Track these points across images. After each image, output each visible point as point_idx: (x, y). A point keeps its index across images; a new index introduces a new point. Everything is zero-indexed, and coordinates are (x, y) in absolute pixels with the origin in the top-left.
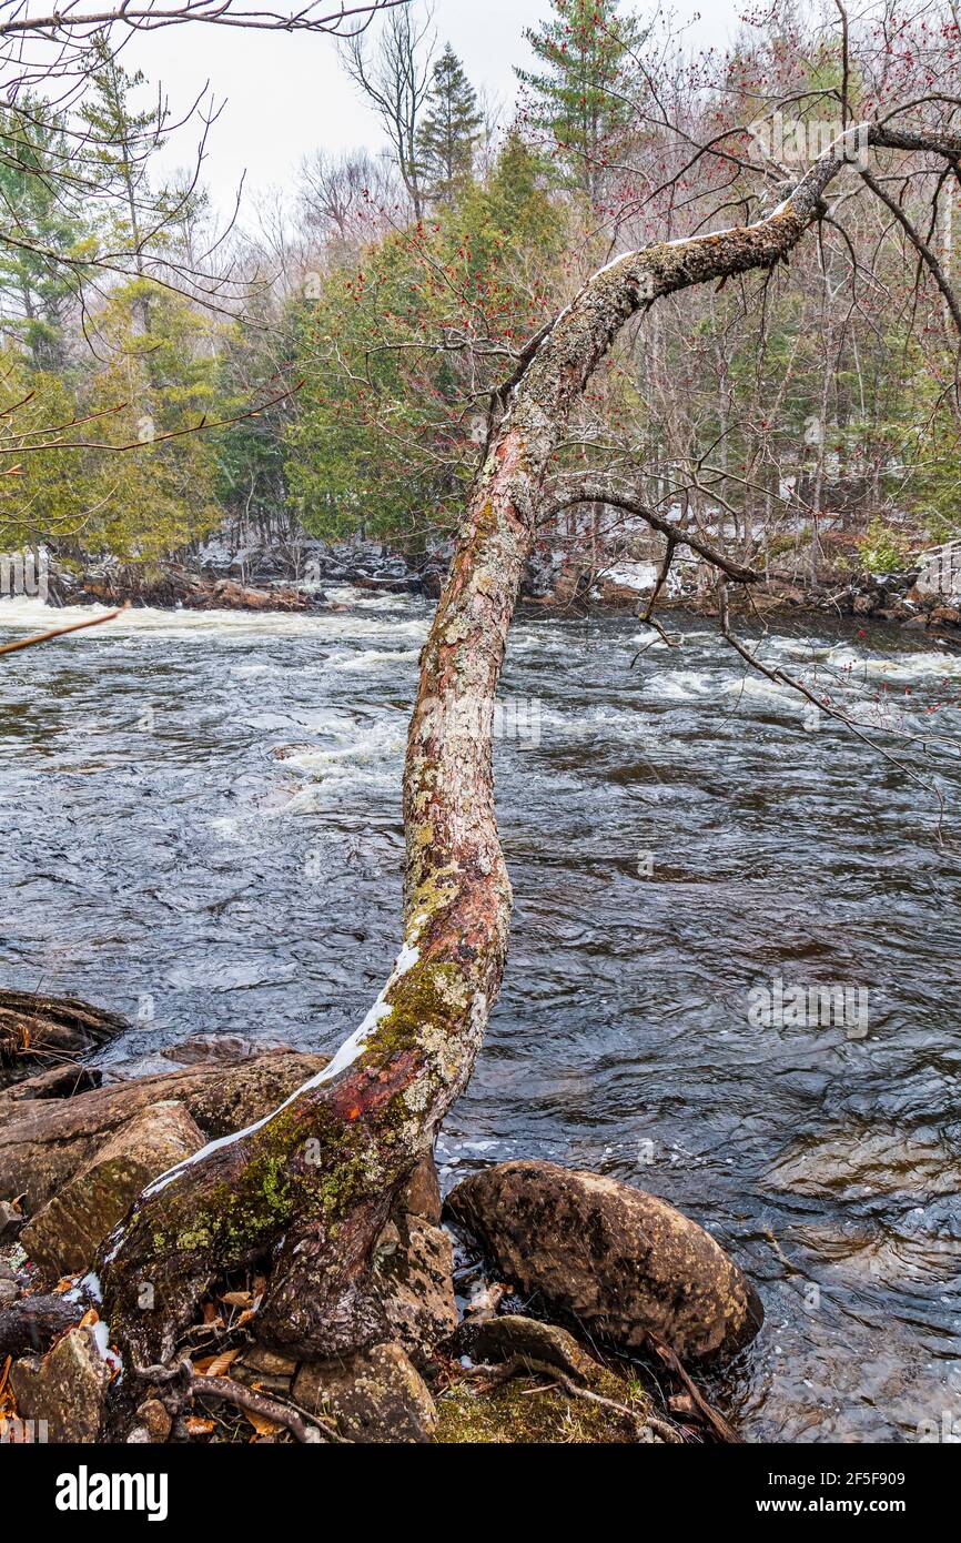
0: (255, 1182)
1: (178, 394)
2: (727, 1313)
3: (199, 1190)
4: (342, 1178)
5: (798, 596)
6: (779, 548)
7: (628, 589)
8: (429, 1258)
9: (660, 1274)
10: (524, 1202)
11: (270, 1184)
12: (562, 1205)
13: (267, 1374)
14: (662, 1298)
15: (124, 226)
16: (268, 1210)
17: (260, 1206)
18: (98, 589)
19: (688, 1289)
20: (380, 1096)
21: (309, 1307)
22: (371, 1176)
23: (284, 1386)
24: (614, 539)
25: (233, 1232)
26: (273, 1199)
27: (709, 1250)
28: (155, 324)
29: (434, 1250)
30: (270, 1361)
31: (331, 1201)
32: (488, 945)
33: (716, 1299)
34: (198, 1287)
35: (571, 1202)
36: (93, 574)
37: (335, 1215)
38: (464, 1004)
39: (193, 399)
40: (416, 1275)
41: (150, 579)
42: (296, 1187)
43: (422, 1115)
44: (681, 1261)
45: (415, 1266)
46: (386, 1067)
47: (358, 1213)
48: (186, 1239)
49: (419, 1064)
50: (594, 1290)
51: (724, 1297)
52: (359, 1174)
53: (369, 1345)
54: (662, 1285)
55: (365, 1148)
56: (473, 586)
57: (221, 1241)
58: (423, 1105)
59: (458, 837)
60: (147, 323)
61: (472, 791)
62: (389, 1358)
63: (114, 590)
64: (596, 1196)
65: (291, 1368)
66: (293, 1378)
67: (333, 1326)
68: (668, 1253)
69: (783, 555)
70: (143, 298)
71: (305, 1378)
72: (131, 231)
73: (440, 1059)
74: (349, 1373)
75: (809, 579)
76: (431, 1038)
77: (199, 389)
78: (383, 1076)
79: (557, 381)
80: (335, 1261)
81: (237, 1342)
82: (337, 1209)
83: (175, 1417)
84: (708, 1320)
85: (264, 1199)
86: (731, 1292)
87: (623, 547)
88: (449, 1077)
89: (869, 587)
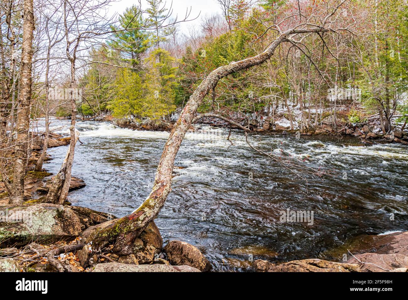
0: (115, 228)
1: (166, 77)
2: (201, 265)
3: (107, 229)
4: (127, 228)
5: (330, 129)
6: (325, 116)
7: (282, 127)
8: (150, 250)
9: (189, 257)
10: (173, 246)
11: (117, 228)
12: (178, 247)
13: (114, 258)
14: (189, 261)
15: (155, 37)
16: (116, 232)
17: (115, 231)
18: (145, 127)
19: (194, 260)
20: (135, 217)
21: (120, 247)
22: (132, 228)
23: (117, 259)
24: (280, 113)
25: (111, 235)
26: (117, 230)
27: (199, 254)
28: (162, 60)
29: (151, 249)
30: (115, 255)
31: (125, 231)
32: (160, 196)
33: (199, 262)
34: (105, 243)
35: (179, 246)
36: (143, 123)
37: (126, 234)
38: (154, 205)
39: (170, 78)
40: (145, 252)
41: (157, 124)
42: (120, 229)
43: (142, 221)
44: (193, 255)
45: (146, 250)
46: (138, 213)
47: (130, 234)
48: (104, 235)
49: (143, 213)
50: (180, 260)
51: (200, 262)
52: (130, 228)
53: (130, 254)
54: (189, 259)
55: (131, 224)
56: (174, 135)
57: (109, 236)
58: (142, 219)
59: (162, 179)
60: (160, 60)
61: (167, 171)
62: (132, 256)
63: (149, 127)
64: (183, 245)
65: (118, 257)
66: (118, 258)
67: (124, 250)
68: (191, 254)
69: (327, 118)
70: (159, 54)
71: (120, 259)
72: (157, 38)
73: (147, 213)
74: (126, 258)
75: (334, 125)
76: (146, 209)
77: (172, 76)
78: (137, 214)
79: (199, 95)
80: (125, 240)
81: (110, 252)
82: (126, 233)
83: (98, 258)
84: (197, 266)
85: (116, 230)
86: (202, 261)
87: (283, 115)
88: (148, 216)
89: (351, 127)
